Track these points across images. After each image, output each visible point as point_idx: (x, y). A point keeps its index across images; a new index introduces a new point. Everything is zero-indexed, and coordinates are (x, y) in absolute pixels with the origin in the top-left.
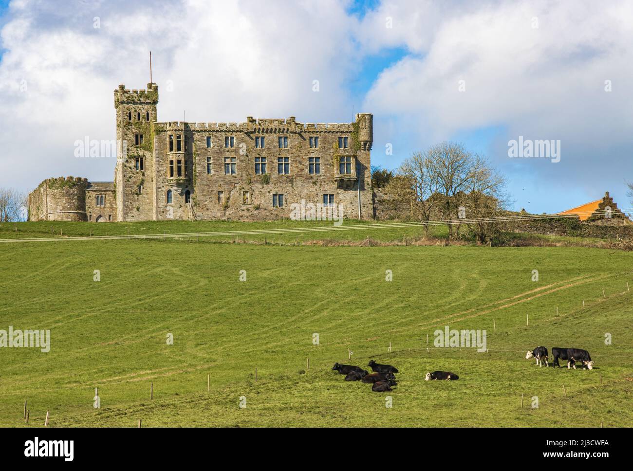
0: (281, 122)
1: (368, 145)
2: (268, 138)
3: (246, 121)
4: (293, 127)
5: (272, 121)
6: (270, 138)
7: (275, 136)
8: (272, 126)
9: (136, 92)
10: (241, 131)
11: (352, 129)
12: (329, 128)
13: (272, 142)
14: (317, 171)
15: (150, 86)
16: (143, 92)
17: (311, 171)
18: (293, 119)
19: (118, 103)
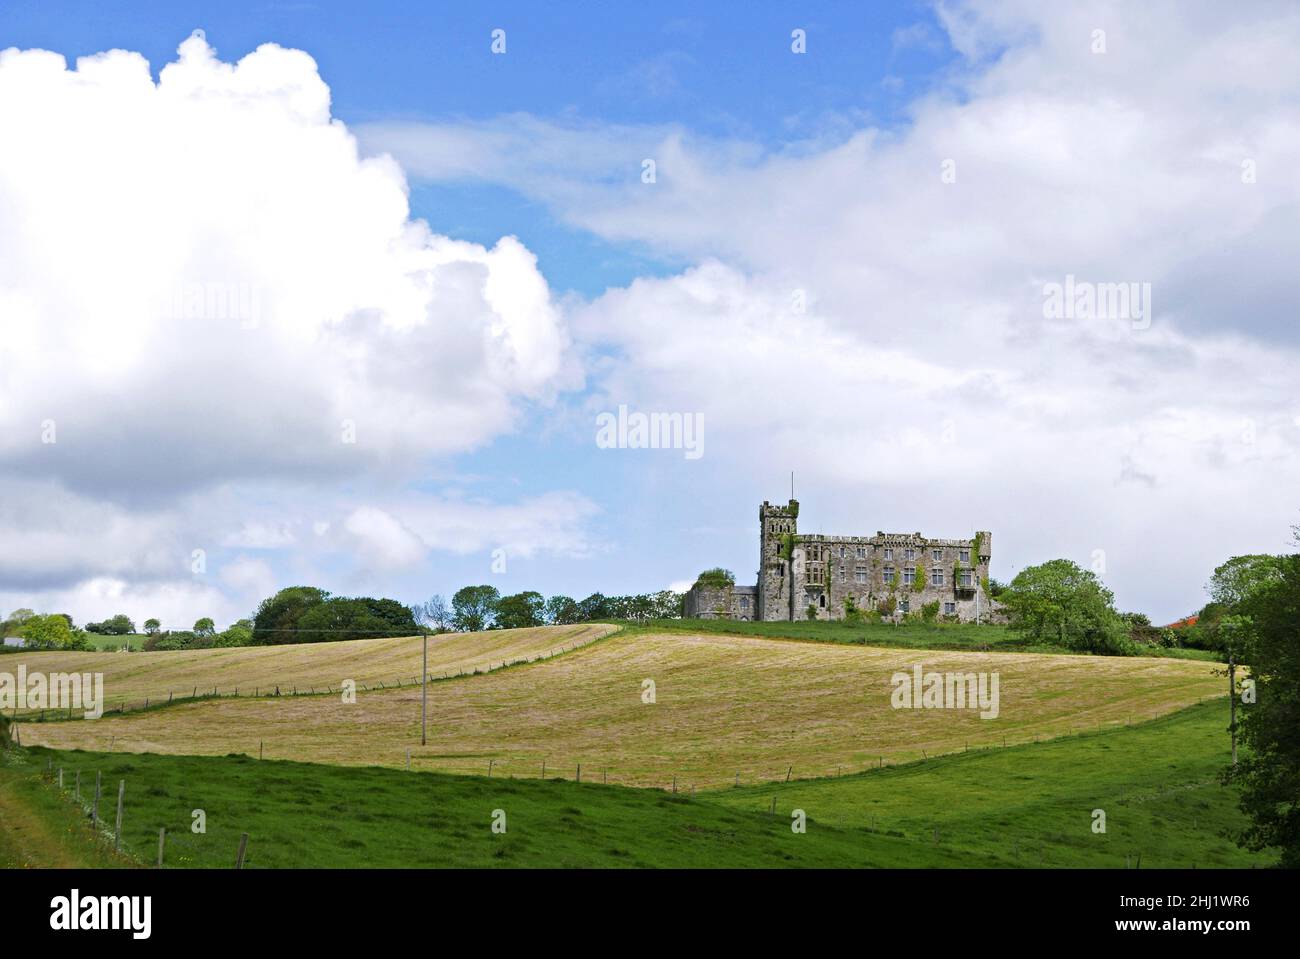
0: (907, 537)
1: (985, 559)
2: (896, 550)
3: (876, 535)
4: (918, 542)
5: (900, 536)
6: (898, 551)
7: (902, 550)
8: (900, 540)
9: (778, 508)
10: (870, 544)
11: (972, 545)
12: (952, 544)
13: (900, 554)
14: (941, 582)
15: (791, 502)
16: (784, 508)
17: (935, 582)
18: (918, 534)
19: (762, 518)
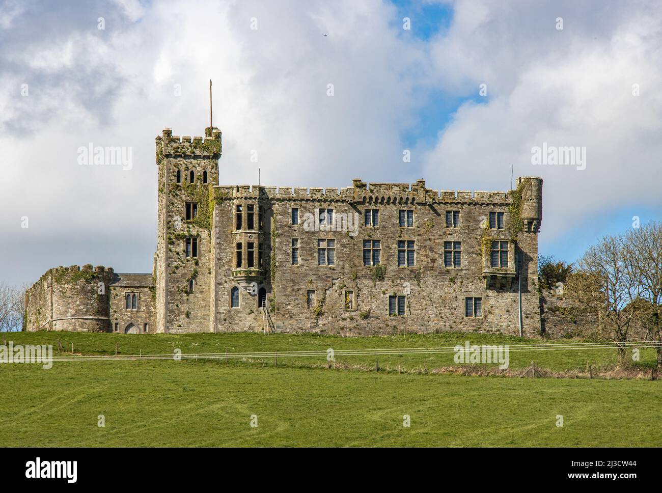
0: (404, 188)
1: (535, 224)
2: (384, 211)
3: (351, 185)
4: (421, 196)
5: (390, 187)
6: (387, 212)
7: (394, 209)
8: (391, 194)
9: (188, 140)
10: (343, 201)
11: (510, 200)
12: (476, 198)
13: (390, 217)
14: (457, 263)
15: (209, 131)
16: (198, 141)
17: (447, 263)
18: (421, 183)
19: (162, 157)
